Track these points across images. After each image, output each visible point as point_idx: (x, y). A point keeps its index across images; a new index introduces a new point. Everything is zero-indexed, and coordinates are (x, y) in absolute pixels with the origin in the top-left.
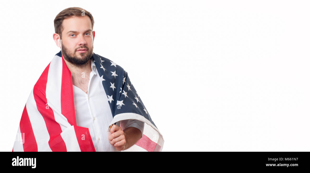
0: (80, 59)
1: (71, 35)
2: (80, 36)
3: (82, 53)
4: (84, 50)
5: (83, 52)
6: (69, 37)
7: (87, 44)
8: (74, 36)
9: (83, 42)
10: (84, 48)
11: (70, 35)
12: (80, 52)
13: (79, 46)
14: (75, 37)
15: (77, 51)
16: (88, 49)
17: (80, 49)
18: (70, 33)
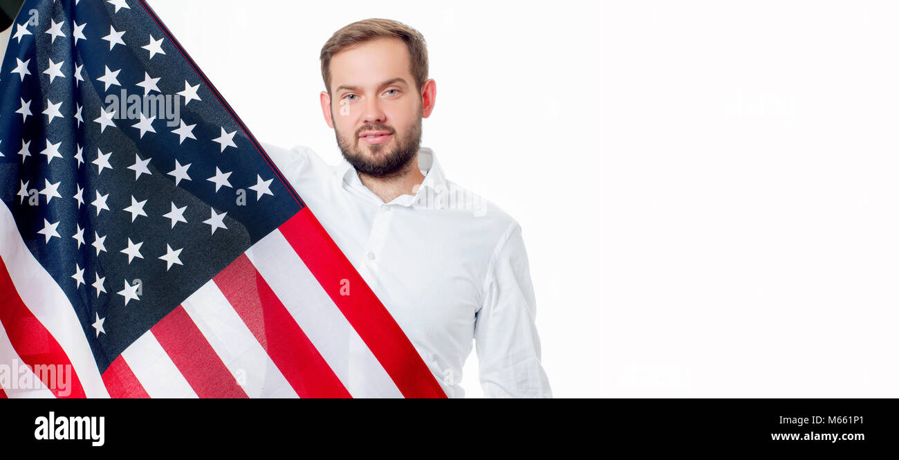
0: (369, 161)
1: (349, 95)
2: (369, 98)
3: (373, 145)
4: (376, 136)
5: (378, 139)
7: (386, 119)
8: (355, 98)
9: (371, 116)
10: (378, 129)
11: (343, 96)
12: (370, 139)
13: (364, 124)
14: (357, 102)
15: (361, 137)
16: (392, 132)
17: (367, 132)
18: (343, 91)
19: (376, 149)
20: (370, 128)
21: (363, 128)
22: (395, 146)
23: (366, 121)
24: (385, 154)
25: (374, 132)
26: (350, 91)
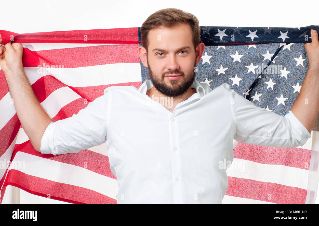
0: (170, 88)
1: (159, 53)
2: (171, 56)
3: (172, 80)
4: (175, 76)
6: (155, 57)
7: (180, 68)
8: (163, 55)
9: (173, 67)
10: (176, 73)
11: (156, 54)
12: (171, 78)
13: (168, 70)
14: (164, 57)
15: (166, 76)
16: (183, 75)
17: (170, 75)
18: (157, 51)
19: (173, 82)
20: (172, 73)
21: (168, 73)
22: (183, 81)
23: (169, 69)
24: (178, 85)
25: (174, 75)
26: (160, 51)
